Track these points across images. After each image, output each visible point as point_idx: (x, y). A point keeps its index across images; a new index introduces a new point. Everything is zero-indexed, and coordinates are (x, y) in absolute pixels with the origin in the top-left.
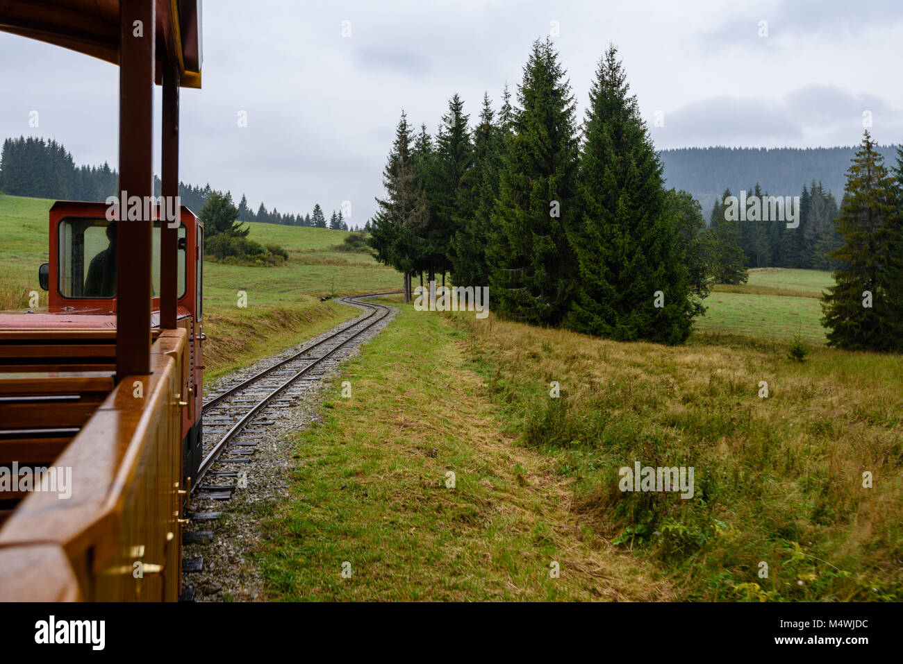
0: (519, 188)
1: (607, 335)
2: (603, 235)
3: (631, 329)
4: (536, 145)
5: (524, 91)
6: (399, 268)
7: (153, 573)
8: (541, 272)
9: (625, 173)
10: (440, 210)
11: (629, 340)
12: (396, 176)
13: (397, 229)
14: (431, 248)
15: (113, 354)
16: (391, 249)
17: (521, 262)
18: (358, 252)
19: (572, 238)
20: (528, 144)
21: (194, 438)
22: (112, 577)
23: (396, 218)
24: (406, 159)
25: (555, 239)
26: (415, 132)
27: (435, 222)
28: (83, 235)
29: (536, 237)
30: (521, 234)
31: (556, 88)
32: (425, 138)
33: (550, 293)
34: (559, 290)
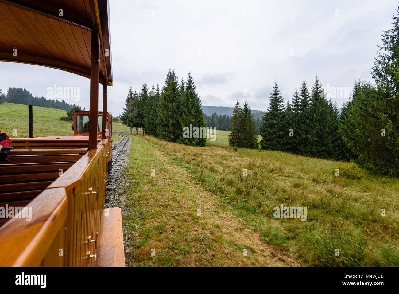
0: (165, 106)
1: (189, 145)
2: (188, 119)
3: (195, 143)
4: (171, 95)
5: (167, 82)
6: (129, 126)
7: (95, 193)
8: (172, 128)
9: (193, 104)
10: (140, 112)
11: (194, 146)
12: (129, 102)
13: (129, 116)
14: (138, 121)
15: (88, 145)
16: (127, 121)
17: (165, 125)
18: (116, 122)
19: (180, 120)
20: (168, 95)
21: (110, 163)
22: (82, 195)
23: (128, 113)
24: (131, 98)
25: (175, 119)
26: (133, 92)
27: (139, 115)
28: (82, 118)
29: (170, 119)
30: (166, 118)
31: (175, 81)
32: (136, 94)
33: (174, 133)
34: (176, 133)
